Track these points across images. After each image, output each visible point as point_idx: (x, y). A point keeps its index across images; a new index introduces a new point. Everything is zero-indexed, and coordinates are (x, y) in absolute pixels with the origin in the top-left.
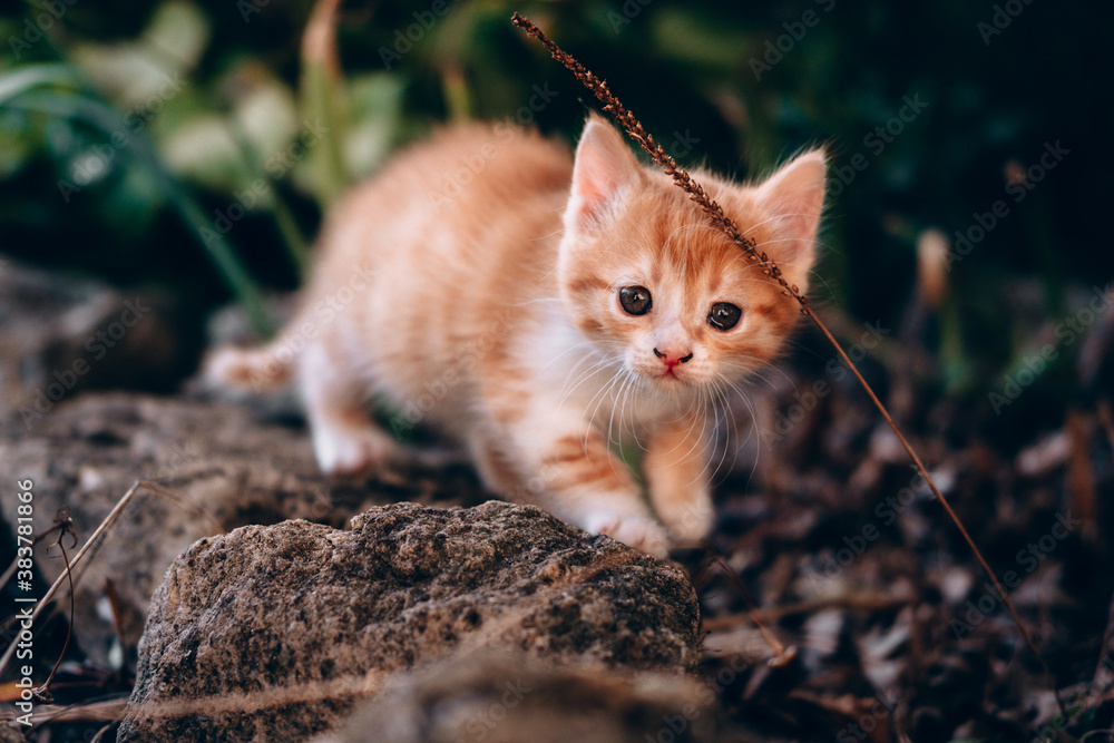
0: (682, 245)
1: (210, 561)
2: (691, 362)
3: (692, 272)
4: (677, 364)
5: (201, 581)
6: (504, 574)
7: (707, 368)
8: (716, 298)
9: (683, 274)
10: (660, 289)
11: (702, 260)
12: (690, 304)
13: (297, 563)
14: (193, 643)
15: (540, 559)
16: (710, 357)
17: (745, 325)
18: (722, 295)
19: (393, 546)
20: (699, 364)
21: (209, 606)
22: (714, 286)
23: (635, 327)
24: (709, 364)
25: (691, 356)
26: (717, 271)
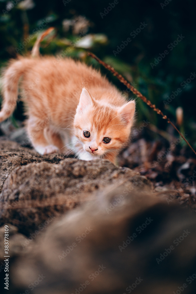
0: (98, 123)
1: (22, 173)
2: (98, 151)
3: (99, 130)
4: (94, 151)
5: (19, 178)
6: (102, 176)
7: (101, 152)
8: (105, 136)
9: (97, 130)
10: (92, 133)
11: (102, 127)
12: (98, 137)
13: (46, 173)
14: (18, 194)
15: (112, 172)
16: (102, 149)
17: (111, 143)
18: (106, 135)
19: (73, 168)
20: (99, 151)
21: (22, 183)
22: (104, 134)
23: (86, 140)
24: (102, 151)
25: (97, 149)
26: (105, 130)
